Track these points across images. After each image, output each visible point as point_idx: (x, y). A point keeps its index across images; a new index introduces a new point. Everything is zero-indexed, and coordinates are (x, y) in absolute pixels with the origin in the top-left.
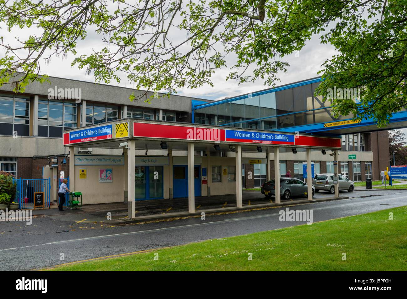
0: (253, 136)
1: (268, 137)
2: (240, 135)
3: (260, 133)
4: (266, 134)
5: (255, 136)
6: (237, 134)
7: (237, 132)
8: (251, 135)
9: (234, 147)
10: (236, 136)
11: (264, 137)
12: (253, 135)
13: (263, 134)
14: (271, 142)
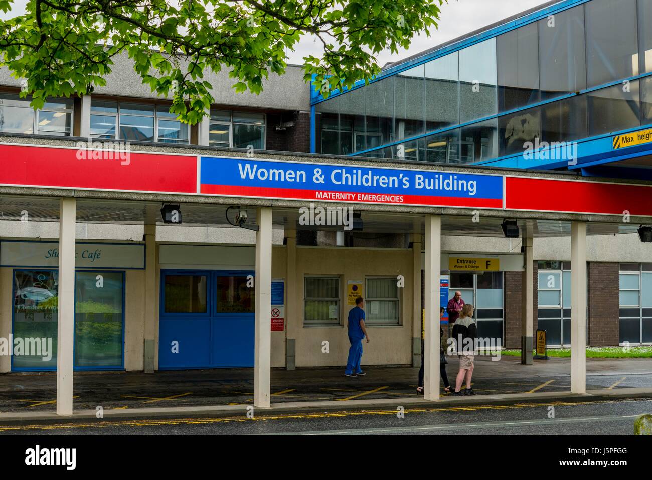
0: (318, 177)
1: (383, 181)
2: (263, 174)
3: (349, 170)
4: (376, 172)
5: (328, 179)
6: (246, 172)
7: (248, 166)
8: (310, 175)
9: (243, 214)
10: (243, 176)
11: (369, 180)
12: (317, 175)
13: (365, 171)
14: (397, 198)
